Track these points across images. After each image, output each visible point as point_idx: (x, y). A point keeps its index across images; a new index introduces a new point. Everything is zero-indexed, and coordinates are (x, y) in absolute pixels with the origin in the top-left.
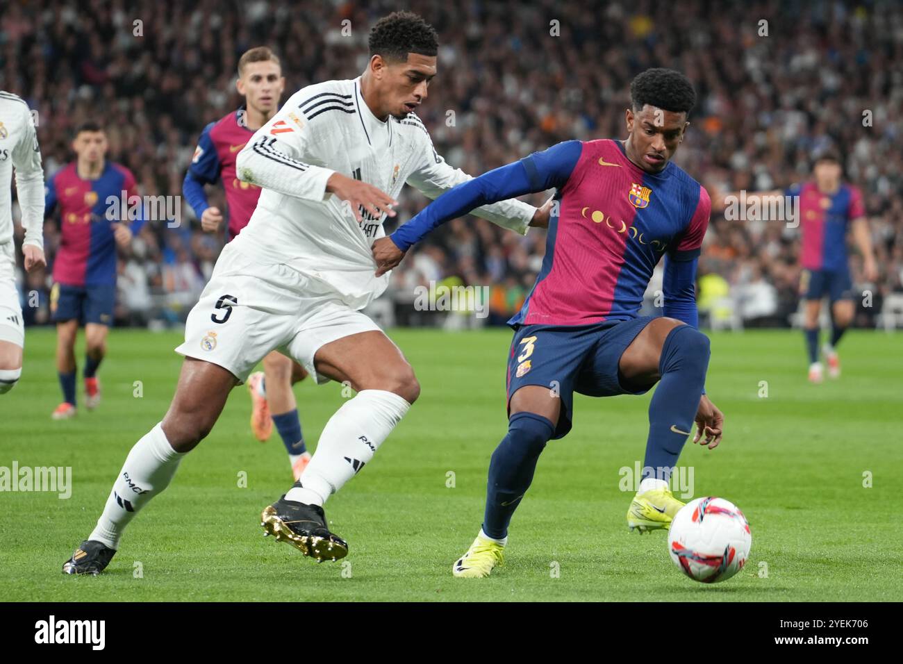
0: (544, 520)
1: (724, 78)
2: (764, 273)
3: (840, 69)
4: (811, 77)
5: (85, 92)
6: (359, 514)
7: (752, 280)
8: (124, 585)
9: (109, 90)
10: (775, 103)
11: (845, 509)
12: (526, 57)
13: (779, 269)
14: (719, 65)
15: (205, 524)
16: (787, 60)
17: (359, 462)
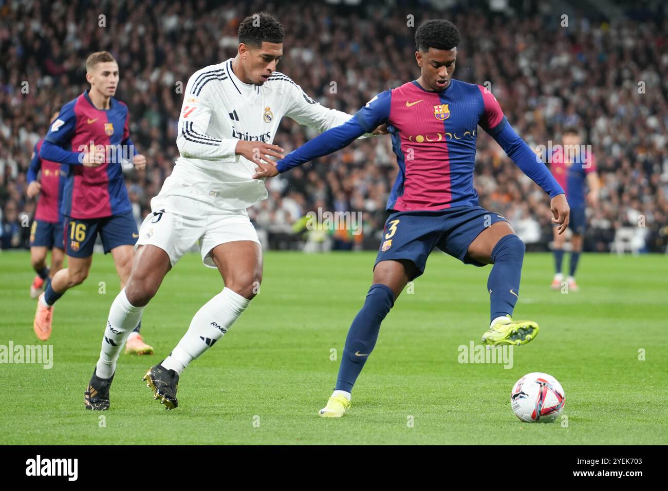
0: (374, 389)
1: (503, 73)
2: (532, 212)
3: (586, 67)
4: (565, 73)
5: (47, 81)
6: (243, 384)
7: (522, 218)
8: (73, 434)
9: (64, 80)
10: (539, 91)
11: (588, 381)
12: (362, 57)
13: (542, 209)
14: (499, 64)
15: (132, 391)
16: (548, 60)
17: (210, 340)
